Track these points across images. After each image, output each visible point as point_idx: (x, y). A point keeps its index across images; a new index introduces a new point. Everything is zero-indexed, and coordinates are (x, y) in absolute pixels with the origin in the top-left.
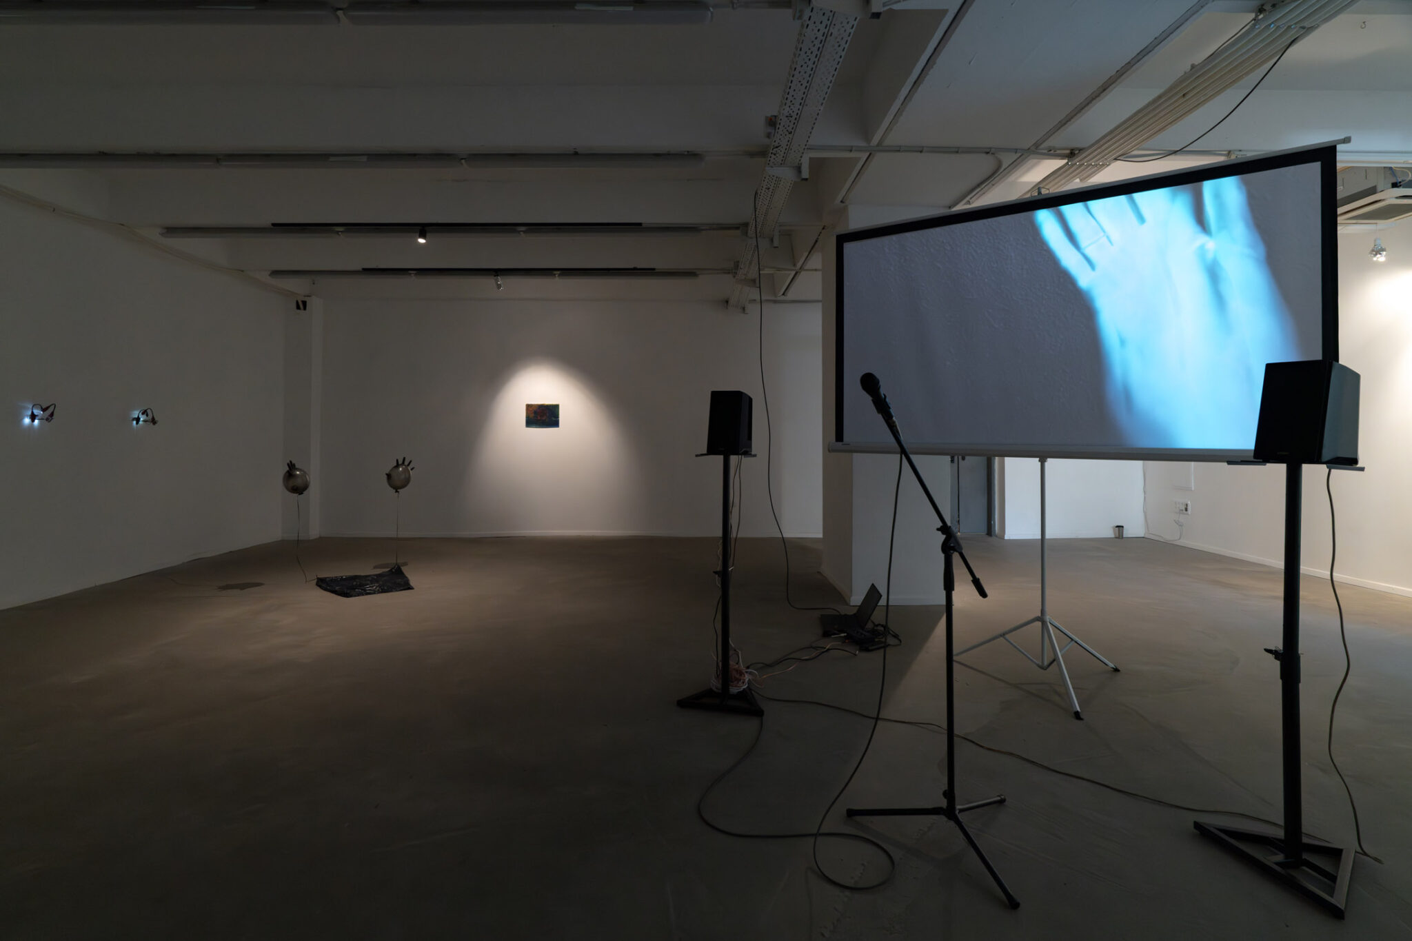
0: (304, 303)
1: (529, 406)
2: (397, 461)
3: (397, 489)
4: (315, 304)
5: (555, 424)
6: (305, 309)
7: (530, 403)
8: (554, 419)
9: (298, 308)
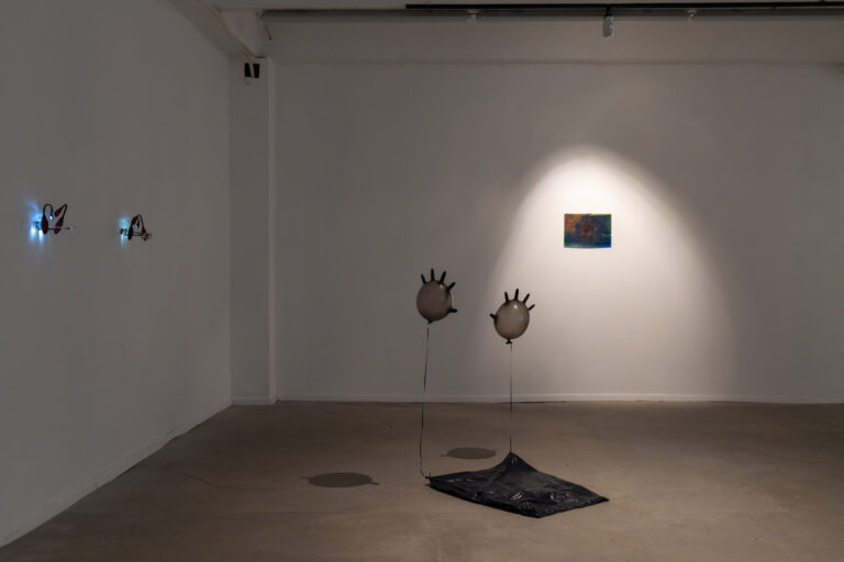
0: (257, 67)
1: (568, 217)
2: (506, 295)
3: (509, 339)
4: (269, 68)
5: (605, 241)
6: (257, 75)
7: (569, 213)
8: (604, 235)
9: (248, 74)
